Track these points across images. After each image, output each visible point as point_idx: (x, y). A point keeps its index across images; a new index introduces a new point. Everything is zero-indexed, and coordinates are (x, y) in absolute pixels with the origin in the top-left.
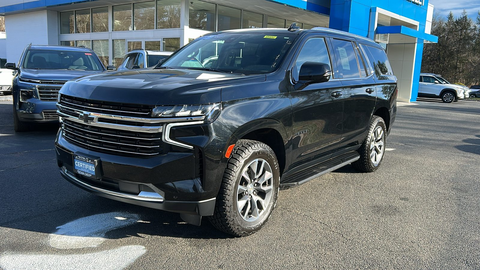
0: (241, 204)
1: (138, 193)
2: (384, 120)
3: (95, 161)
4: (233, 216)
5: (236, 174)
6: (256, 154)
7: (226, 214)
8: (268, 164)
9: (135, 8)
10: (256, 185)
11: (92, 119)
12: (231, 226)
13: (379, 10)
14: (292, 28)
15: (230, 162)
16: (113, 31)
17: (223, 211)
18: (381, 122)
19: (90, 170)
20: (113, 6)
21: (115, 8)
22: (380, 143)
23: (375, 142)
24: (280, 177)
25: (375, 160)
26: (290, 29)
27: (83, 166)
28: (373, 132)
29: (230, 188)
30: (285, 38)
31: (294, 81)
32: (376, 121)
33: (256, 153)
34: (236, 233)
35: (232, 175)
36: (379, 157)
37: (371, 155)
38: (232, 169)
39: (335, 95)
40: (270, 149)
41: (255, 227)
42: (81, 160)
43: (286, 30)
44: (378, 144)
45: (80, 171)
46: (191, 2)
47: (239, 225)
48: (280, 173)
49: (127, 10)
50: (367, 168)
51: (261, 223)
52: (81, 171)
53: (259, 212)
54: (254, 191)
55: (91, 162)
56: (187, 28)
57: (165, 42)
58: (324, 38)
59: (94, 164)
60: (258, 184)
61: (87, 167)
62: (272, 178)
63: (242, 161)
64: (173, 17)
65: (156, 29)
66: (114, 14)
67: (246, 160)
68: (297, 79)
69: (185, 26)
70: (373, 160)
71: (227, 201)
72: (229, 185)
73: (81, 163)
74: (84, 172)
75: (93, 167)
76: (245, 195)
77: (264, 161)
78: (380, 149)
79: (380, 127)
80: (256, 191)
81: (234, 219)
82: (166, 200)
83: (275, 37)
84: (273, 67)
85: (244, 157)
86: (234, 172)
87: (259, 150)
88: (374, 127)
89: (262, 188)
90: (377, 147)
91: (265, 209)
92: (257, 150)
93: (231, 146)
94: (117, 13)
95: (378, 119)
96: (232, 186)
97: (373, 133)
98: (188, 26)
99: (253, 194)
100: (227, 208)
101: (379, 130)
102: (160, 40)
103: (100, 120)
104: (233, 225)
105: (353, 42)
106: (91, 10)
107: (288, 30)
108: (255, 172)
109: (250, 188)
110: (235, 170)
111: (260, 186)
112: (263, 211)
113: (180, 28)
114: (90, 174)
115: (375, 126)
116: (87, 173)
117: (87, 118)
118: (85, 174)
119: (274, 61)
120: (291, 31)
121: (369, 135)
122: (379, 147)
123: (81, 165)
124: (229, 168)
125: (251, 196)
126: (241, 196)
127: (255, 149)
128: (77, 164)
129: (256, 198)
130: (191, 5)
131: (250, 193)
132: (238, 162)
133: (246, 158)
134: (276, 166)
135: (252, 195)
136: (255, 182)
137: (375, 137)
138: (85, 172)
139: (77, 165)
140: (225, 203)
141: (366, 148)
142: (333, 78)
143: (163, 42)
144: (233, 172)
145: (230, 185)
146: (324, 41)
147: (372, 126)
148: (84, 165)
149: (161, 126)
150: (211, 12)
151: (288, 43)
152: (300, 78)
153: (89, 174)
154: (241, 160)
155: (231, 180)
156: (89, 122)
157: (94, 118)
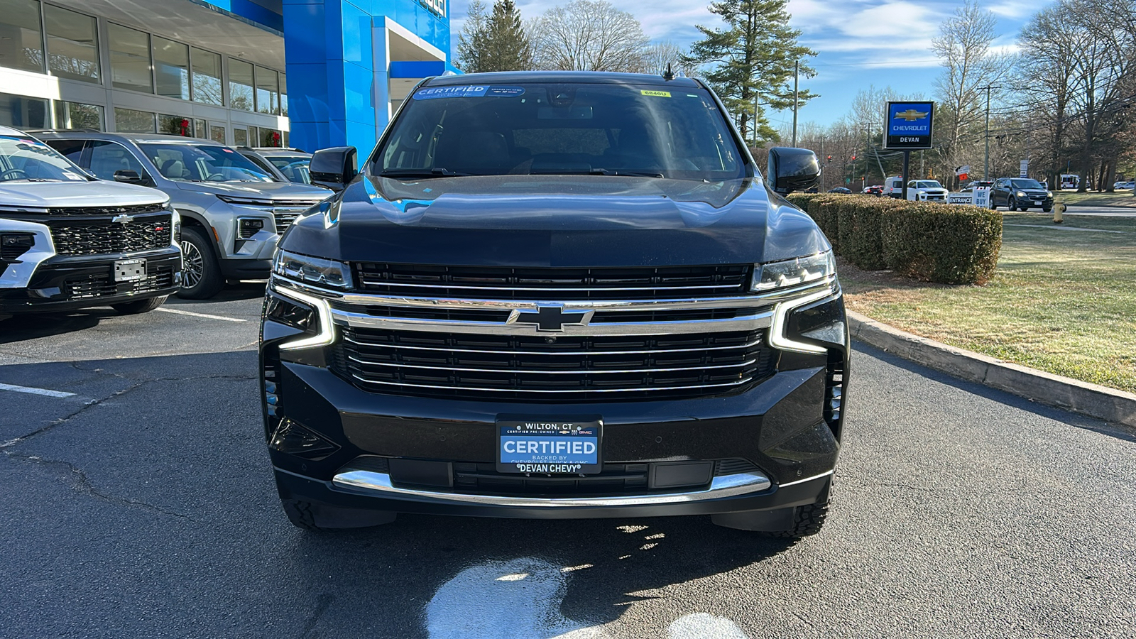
1: (708, 482)
11: (575, 318)
13: (391, 25)
27: (540, 449)
30: (688, 95)
45: (525, 464)
55: (582, 432)
59: (594, 434)
61: (559, 448)
73: (531, 443)
74: (541, 464)
75: (586, 443)
82: (780, 484)
83: (667, 94)
114: (577, 464)
116: (558, 464)
117: (551, 319)
118: (553, 468)
123: (530, 448)
138: (549, 465)
139: (512, 451)
148: (548, 446)
153: (570, 464)
156: (563, 329)
157: (583, 314)
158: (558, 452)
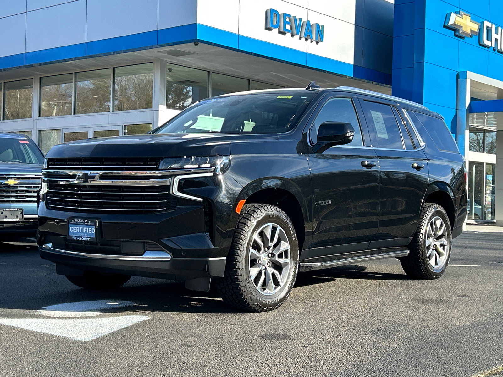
0: (254, 272)
1: (142, 253)
2: (445, 210)
3: (96, 221)
4: (246, 281)
5: (247, 234)
6: (270, 217)
7: (238, 277)
8: (284, 232)
9: (78, 80)
10: (270, 255)
11: (93, 177)
12: (243, 293)
14: (310, 87)
15: (240, 221)
16: (39, 117)
17: (234, 274)
18: (439, 211)
19: (89, 232)
20: (41, 78)
21: (44, 80)
22: (442, 241)
23: (435, 240)
24: (298, 251)
25: (436, 264)
26: (309, 88)
27: (80, 230)
28: (428, 223)
29: (241, 248)
30: (301, 97)
31: (311, 142)
32: (432, 208)
33: (270, 215)
34: (248, 303)
35: (243, 235)
36: (442, 260)
37: (428, 255)
38: (244, 229)
39: (367, 164)
40: (286, 215)
41: (270, 301)
42: (79, 224)
43: (304, 90)
44: (439, 242)
45: (75, 236)
46: (169, 69)
47: (251, 294)
48: (299, 246)
49: (64, 84)
50: (424, 271)
51: (277, 299)
52: (78, 236)
53: (275, 288)
54: (269, 262)
55: (91, 224)
56: (162, 108)
57: (126, 131)
58: (351, 99)
59: (95, 225)
60: (273, 255)
61: (85, 230)
62: (290, 250)
63: (254, 222)
64: (125, 100)
65: (113, 111)
66: (42, 91)
67: (258, 221)
68: (315, 141)
69: (160, 106)
70: (432, 262)
71: (238, 263)
72: (240, 245)
73: (77, 228)
74: (80, 237)
75: (92, 229)
76: (258, 264)
77: (279, 228)
78: (444, 249)
79: (440, 219)
80: (271, 263)
81: (247, 284)
82: (173, 258)
83: (291, 97)
84: (287, 127)
85: (256, 217)
86: (246, 232)
87: (272, 213)
88: (429, 216)
89: (277, 260)
90: (438, 246)
91: (282, 285)
92: (270, 213)
93: (241, 202)
94: (47, 89)
95: (435, 206)
96: (244, 247)
97: (429, 225)
98: (164, 105)
99: (268, 265)
100: (239, 271)
101: (439, 223)
102: (119, 128)
103: (102, 177)
104: (245, 291)
105: (393, 106)
106: (3, 85)
107: (307, 89)
108: (268, 238)
109: (264, 257)
110: (247, 230)
111: (275, 257)
112: (279, 288)
113: (153, 109)
114: (89, 237)
115: (430, 214)
116: (84, 237)
117: (86, 177)
118: (83, 238)
119: (288, 121)
120: (310, 90)
121: (422, 226)
122: (442, 247)
123: (77, 230)
124: (239, 227)
125: (266, 268)
126: (253, 263)
127: (268, 210)
128: (72, 229)
129: (271, 271)
130: (169, 73)
131: (264, 264)
132: (249, 221)
133: (258, 218)
134: (293, 236)
135: (266, 265)
136: (269, 253)
137: (433, 231)
138: (82, 237)
139: (72, 231)
140: (236, 265)
141: (419, 243)
142: (364, 146)
143: (124, 131)
144: (244, 232)
145: (242, 245)
146: (351, 102)
147: (426, 214)
148: (82, 229)
149: (170, 178)
150: (200, 84)
151: (305, 102)
152: (319, 139)
153: (87, 237)
154: (252, 220)
155: (243, 240)
156: (89, 182)
157: (95, 176)
158: (85, 232)
